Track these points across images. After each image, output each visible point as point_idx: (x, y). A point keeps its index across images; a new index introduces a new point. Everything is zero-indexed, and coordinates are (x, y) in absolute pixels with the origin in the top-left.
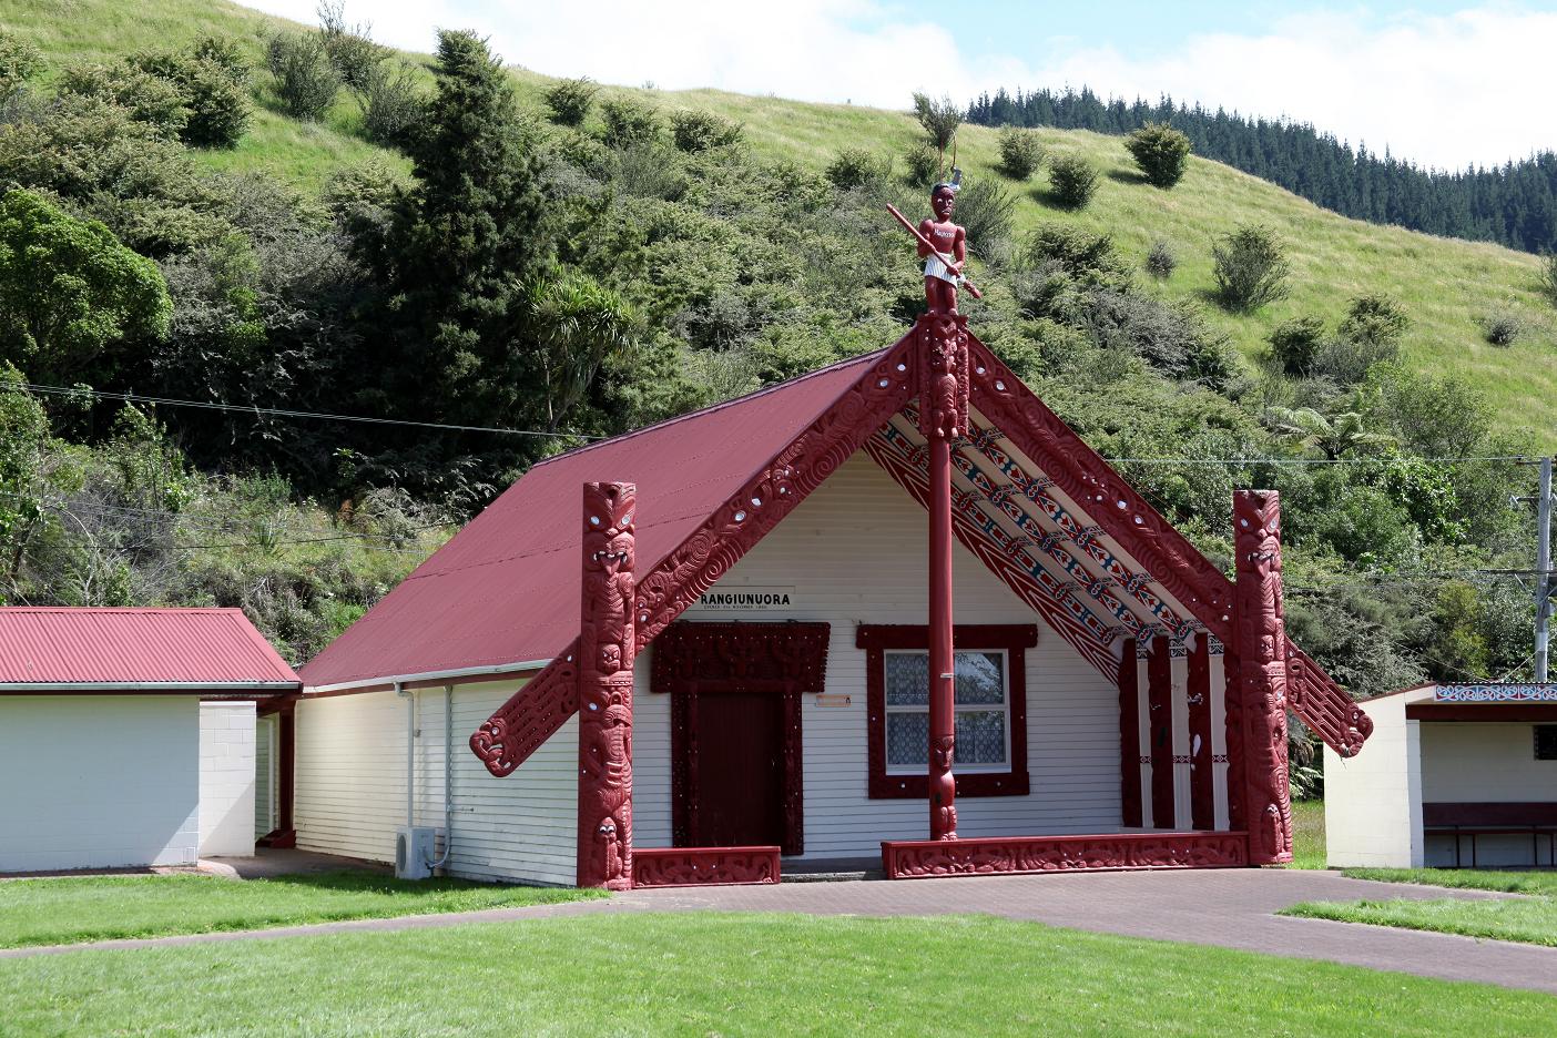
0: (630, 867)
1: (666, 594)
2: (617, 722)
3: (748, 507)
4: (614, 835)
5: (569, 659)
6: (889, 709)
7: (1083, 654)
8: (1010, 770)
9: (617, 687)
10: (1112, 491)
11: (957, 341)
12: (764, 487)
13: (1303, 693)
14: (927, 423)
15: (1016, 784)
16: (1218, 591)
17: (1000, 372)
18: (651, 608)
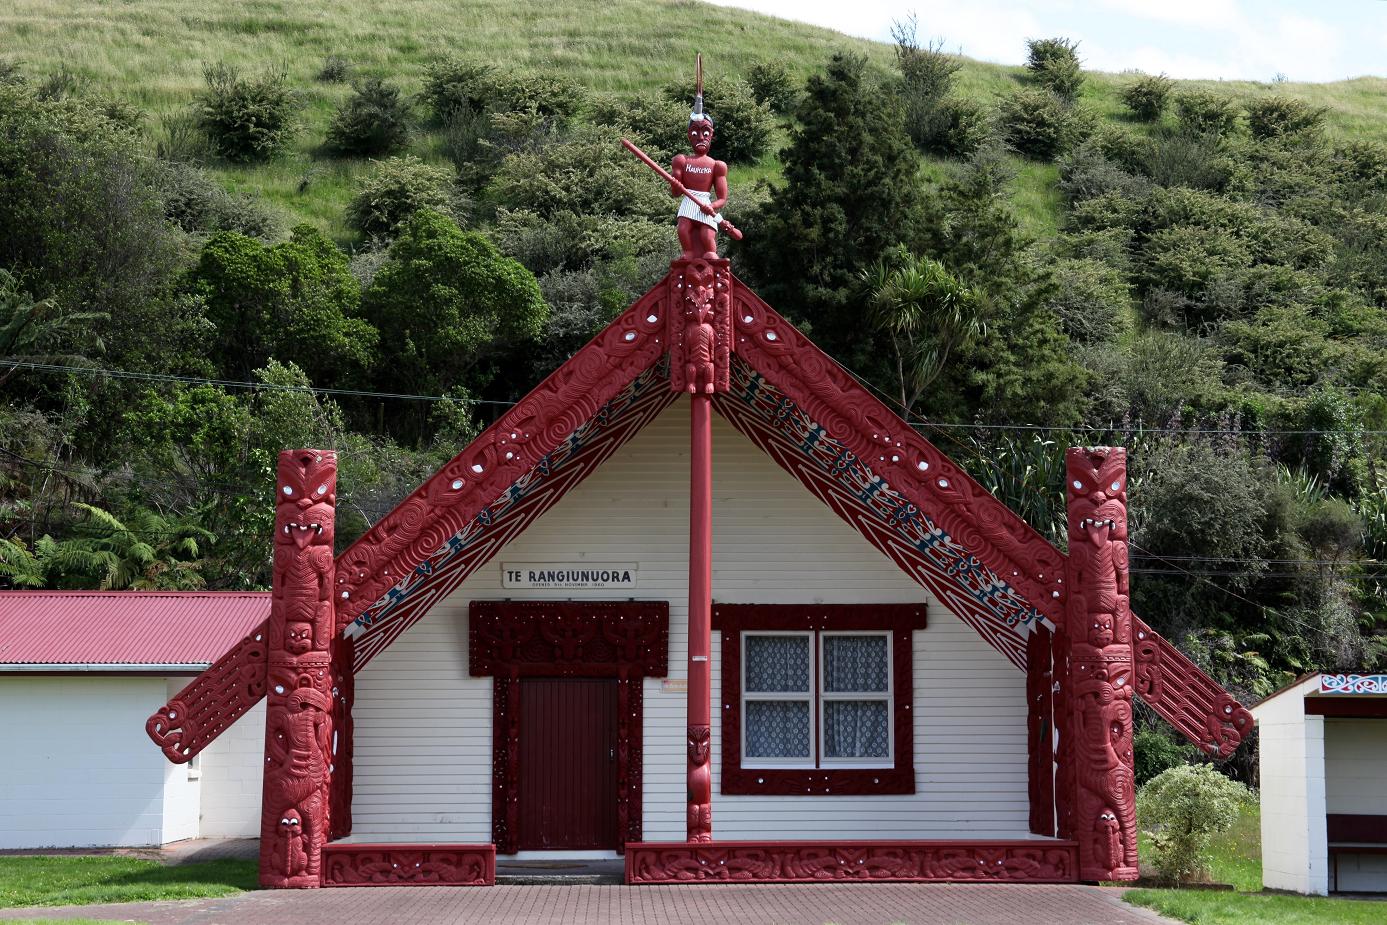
0: (319, 863)
1: (371, 568)
2: (305, 706)
3: (467, 476)
4: (299, 828)
5: (259, 638)
6: (746, 696)
7: (984, 636)
8: (892, 766)
9: (305, 669)
10: (910, 451)
11: (715, 288)
12: (486, 452)
13: (1156, 682)
14: (679, 379)
15: (900, 781)
16: (1046, 563)
17: (772, 321)
18: (353, 584)
